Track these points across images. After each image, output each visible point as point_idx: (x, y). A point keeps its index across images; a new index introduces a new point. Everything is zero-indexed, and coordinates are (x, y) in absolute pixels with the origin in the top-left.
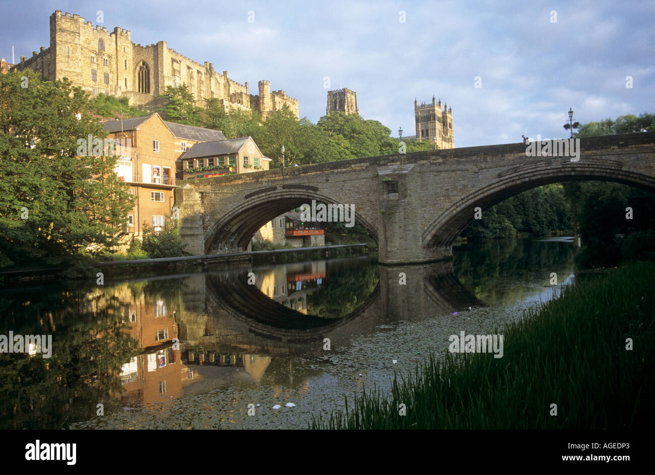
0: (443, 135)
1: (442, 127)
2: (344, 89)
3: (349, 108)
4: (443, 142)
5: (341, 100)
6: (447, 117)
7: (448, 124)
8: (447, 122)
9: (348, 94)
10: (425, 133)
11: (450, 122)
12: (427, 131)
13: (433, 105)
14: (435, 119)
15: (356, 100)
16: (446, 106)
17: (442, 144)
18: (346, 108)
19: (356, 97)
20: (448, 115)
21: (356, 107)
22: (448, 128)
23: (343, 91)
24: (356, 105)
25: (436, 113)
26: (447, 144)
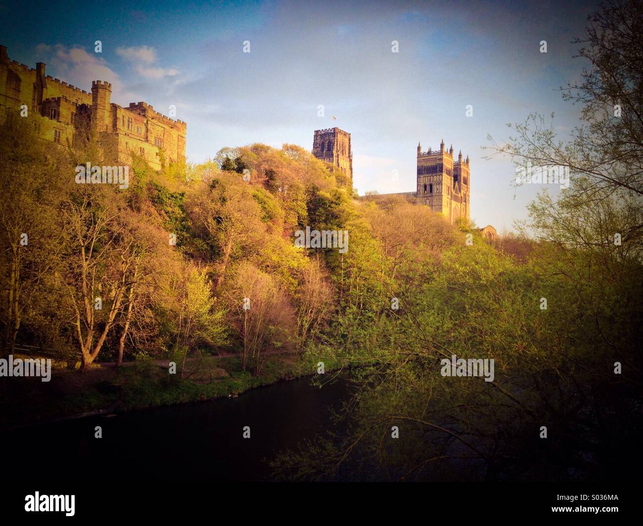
0: (454, 193)
1: (453, 181)
2: (334, 129)
3: (339, 153)
4: (453, 201)
5: (330, 142)
6: (460, 169)
7: (462, 178)
8: (460, 175)
9: (338, 135)
10: (428, 188)
11: (466, 176)
12: (431, 186)
13: (441, 153)
14: (442, 171)
15: (349, 143)
16: (460, 156)
17: (451, 204)
18: (334, 152)
19: (349, 140)
20: (462, 167)
21: (349, 153)
22: (462, 183)
23: (332, 131)
24: (349, 150)
25: (444, 163)
26: (459, 204)
